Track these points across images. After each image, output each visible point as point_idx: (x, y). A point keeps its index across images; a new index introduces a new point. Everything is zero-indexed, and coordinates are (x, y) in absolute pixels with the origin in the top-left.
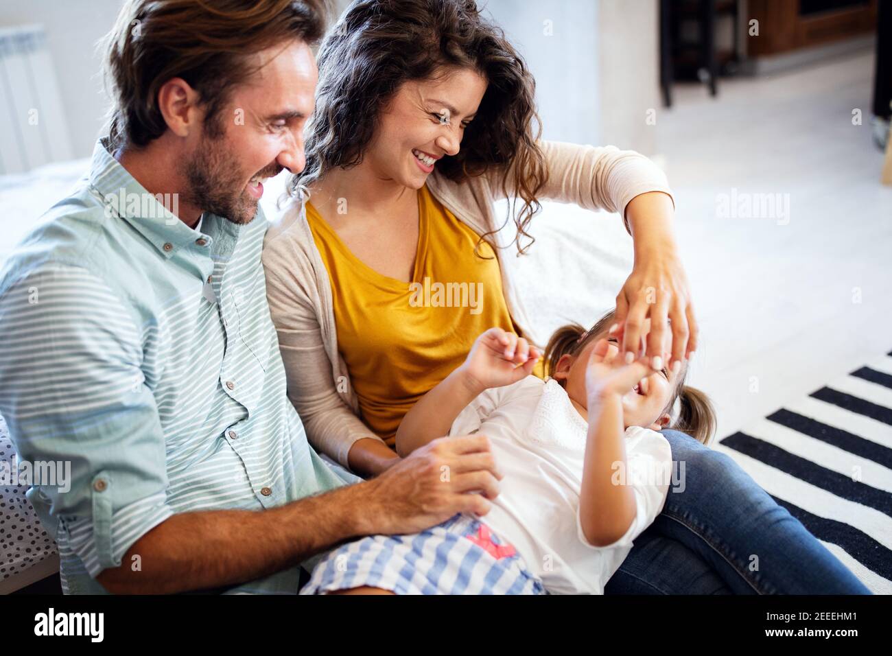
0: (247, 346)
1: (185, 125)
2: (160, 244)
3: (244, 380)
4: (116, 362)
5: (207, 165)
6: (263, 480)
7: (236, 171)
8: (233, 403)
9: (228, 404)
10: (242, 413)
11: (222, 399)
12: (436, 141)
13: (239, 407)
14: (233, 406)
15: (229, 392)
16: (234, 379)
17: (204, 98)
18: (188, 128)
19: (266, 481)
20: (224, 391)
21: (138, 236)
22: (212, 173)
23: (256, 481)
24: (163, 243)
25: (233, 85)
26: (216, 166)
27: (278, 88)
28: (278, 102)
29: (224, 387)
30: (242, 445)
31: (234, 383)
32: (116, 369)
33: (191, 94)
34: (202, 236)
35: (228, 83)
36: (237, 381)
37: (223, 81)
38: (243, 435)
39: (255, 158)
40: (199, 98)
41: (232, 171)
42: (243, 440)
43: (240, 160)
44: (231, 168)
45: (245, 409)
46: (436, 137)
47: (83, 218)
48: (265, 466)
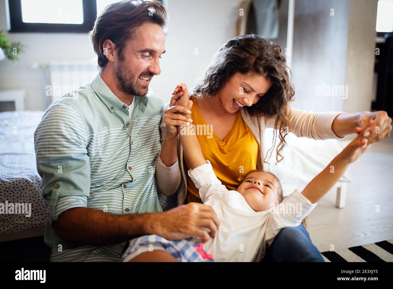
1: (113, 57)
3: (137, 167)
4: (73, 141)
5: (121, 72)
6: (128, 206)
7: (131, 74)
8: (129, 175)
9: (127, 174)
10: (131, 179)
11: (125, 173)
12: (243, 99)
13: (130, 177)
14: (129, 176)
15: (129, 170)
16: (133, 166)
17: (117, 46)
18: (114, 58)
19: (129, 207)
20: (127, 170)
21: (102, 103)
22: (123, 75)
23: (125, 205)
24: (111, 106)
25: (127, 40)
26: (124, 72)
27: (143, 40)
28: (143, 45)
29: (128, 168)
30: (126, 191)
31: (132, 168)
33: (113, 45)
35: (125, 39)
36: (134, 167)
37: (123, 38)
38: (129, 188)
39: (137, 68)
40: (115, 46)
41: (129, 73)
42: (128, 190)
43: (131, 69)
44: (129, 72)
45: (132, 178)
46: (243, 97)
48: (131, 201)
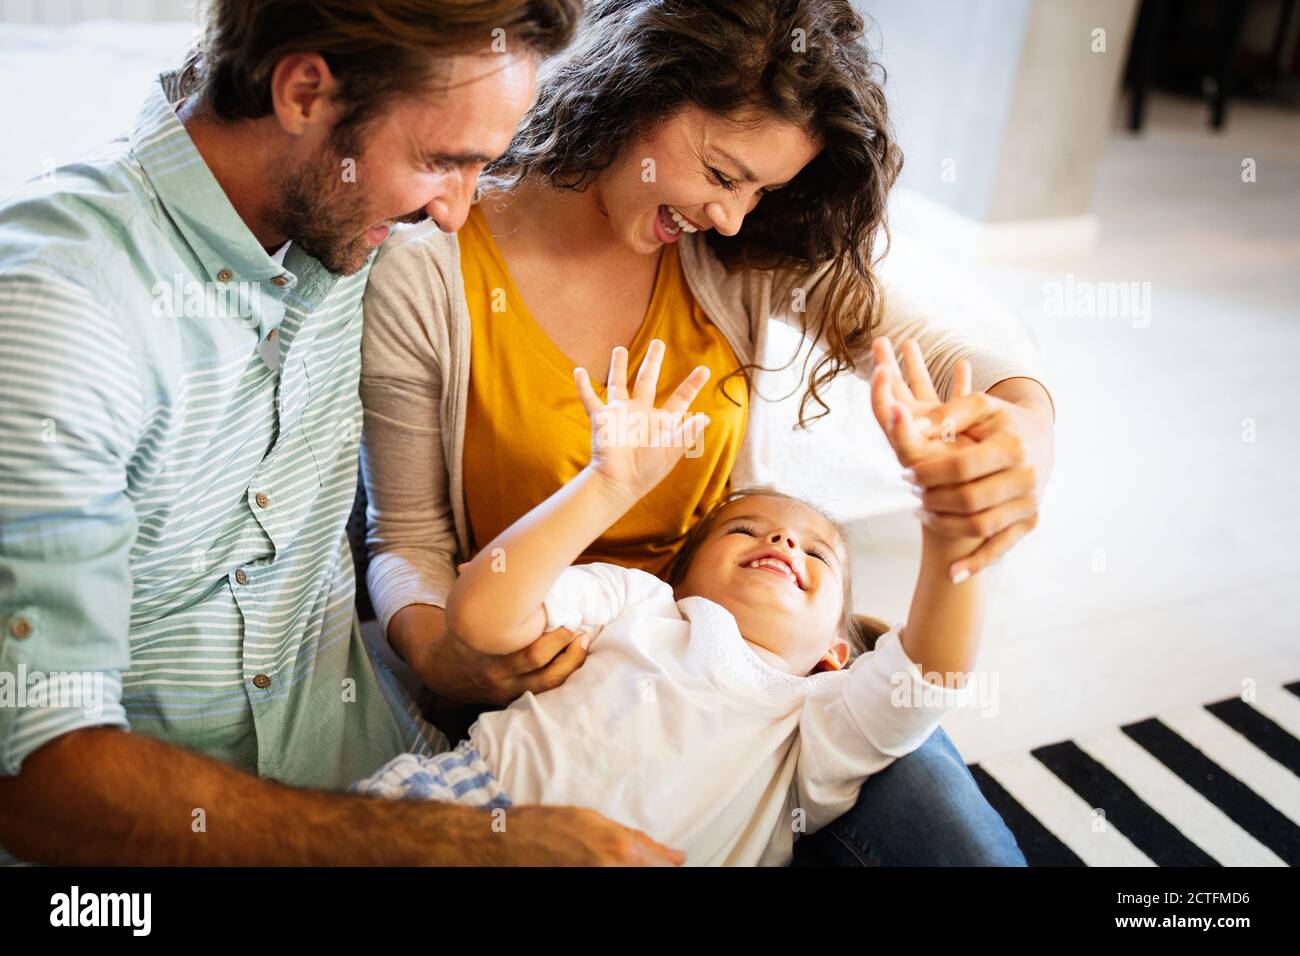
0: (306, 440)
1: (302, 119)
2: (215, 266)
3: (287, 495)
4: (97, 446)
5: (318, 190)
6: (263, 662)
7: (358, 211)
8: (258, 530)
9: (251, 529)
10: (265, 551)
11: (244, 519)
12: (706, 206)
13: (264, 540)
14: (257, 535)
15: (256, 510)
16: (271, 491)
17: (344, 94)
18: (305, 125)
19: (267, 666)
20: (248, 507)
21: (183, 247)
22: (322, 203)
23: (251, 661)
24: (220, 266)
25: (397, 93)
26: (331, 195)
27: (466, 117)
28: (458, 136)
29: (252, 501)
30: (250, 598)
31: (269, 497)
32: (92, 456)
33: (327, 82)
34: (284, 273)
35: (391, 87)
36: (275, 494)
37: (383, 83)
38: (257, 581)
39: (394, 200)
40: (337, 91)
41: (352, 208)
42: (255, 591)
43: (371, 197)
44: (352, 204)
45: (271, 546)
46: (708, 201)
47: (100, 204)
48: (274, 641)
